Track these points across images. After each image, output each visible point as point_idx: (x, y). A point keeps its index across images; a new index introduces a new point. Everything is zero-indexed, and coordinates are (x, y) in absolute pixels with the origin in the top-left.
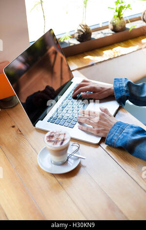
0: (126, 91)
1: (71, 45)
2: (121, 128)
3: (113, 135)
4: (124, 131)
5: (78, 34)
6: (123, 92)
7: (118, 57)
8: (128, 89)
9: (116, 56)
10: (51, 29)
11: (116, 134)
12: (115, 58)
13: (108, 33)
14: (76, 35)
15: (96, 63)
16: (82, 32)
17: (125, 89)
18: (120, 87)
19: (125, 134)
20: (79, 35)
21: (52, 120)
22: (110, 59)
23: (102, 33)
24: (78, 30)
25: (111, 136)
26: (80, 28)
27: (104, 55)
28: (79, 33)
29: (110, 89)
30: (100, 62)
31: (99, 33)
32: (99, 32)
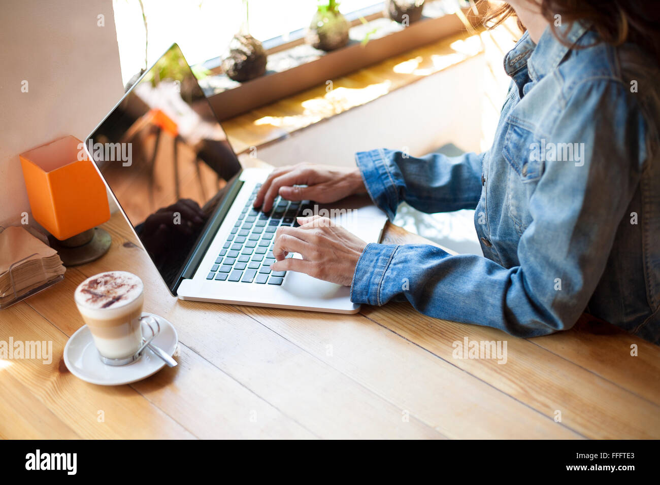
0: (396, 175)
1: (218, 91)
2: (384, 255)
3: (368, 275)
4: (393, 261)
5: (233, 62)
6: (387, 177)
7: (344, 112)
8: (399, 171)
9: (339, 111)
10: (175, 46)
11: (377, 270)
12: (336, 116)
13: (307, 57)
14: (229, 65)
15: (292, 134)
16: (244, 54)
17: (392, 170)
18: (377, 169)
19: (400, 266)
20: (236, 65)
21: (219, 274)
22: (325, 120)
23: (290, 56)
24: (232, 51)
25: (365, 278)
26: (237, 45)
27: (306, 112)
28: (234, 58)
29: (351, 176)
30: (302, 130)
31: (283, 59)
32: (283, 54)
